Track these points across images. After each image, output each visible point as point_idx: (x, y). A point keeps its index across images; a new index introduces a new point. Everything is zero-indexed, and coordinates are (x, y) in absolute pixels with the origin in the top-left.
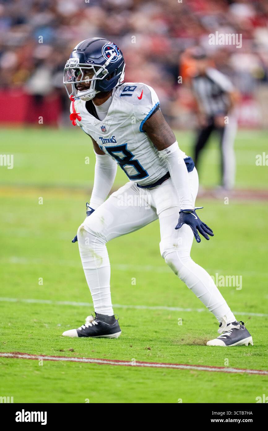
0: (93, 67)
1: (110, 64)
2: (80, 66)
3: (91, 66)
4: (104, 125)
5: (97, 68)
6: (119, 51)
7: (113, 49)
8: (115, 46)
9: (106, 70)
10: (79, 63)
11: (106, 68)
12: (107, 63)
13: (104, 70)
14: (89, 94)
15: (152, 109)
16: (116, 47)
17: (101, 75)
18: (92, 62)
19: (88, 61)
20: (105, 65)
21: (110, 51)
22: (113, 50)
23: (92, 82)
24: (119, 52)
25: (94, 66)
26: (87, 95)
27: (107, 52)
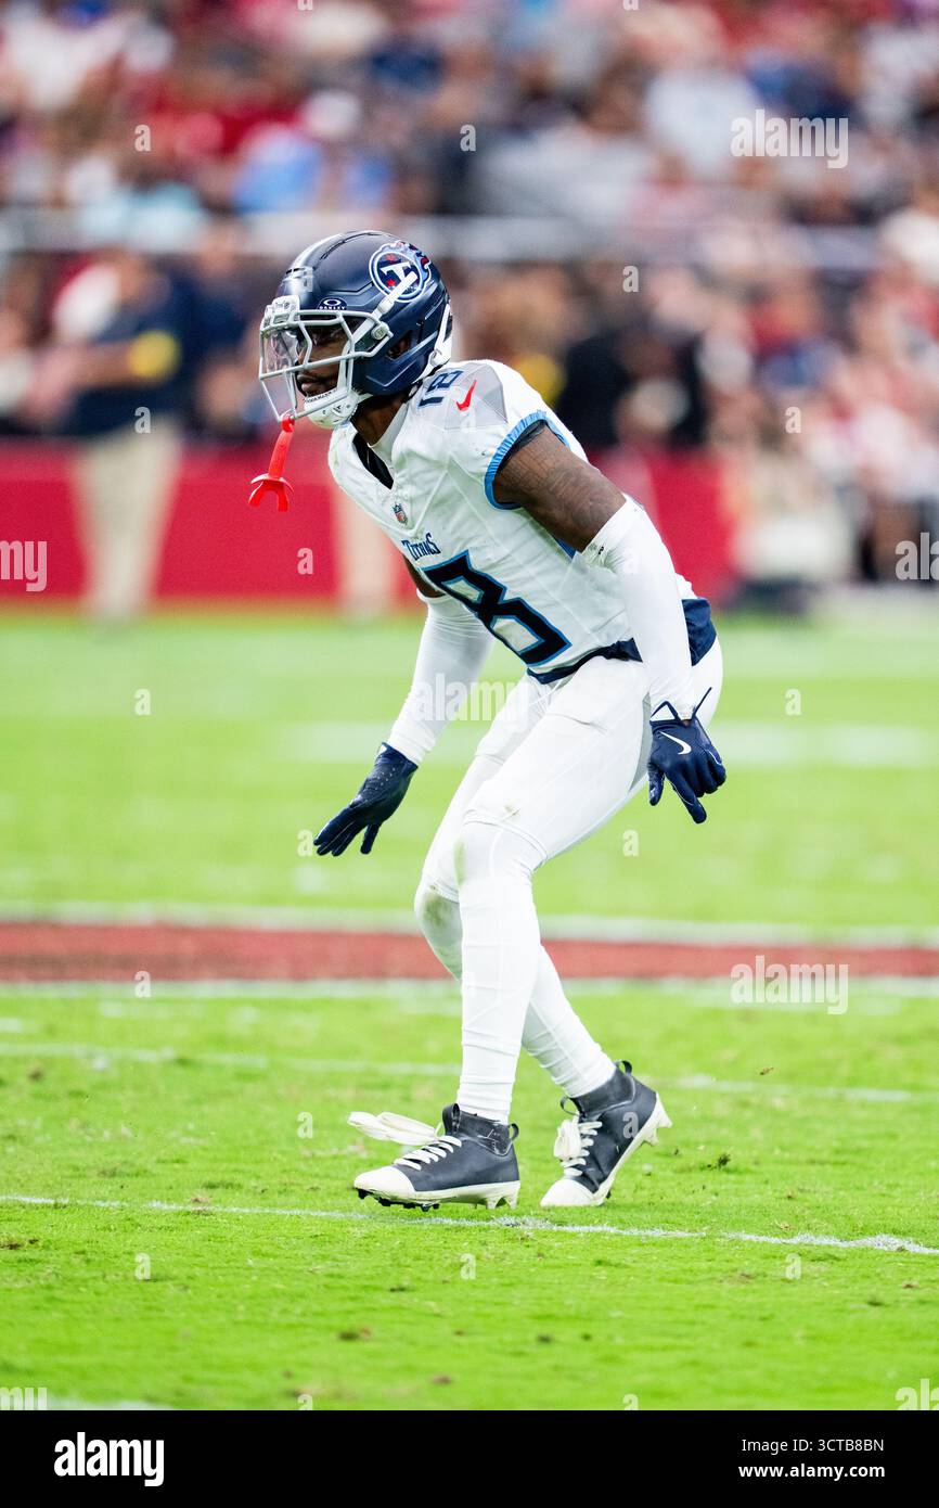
0: (340, 319)
1: (397, 308)
2: (304, 317)
3: (334, 317)
4: (398, 502)
5: (354, 322)
6: (426, 266)
7: (406, 260)
8: (414, 252)
9: (385, 326)
10: (298, 310)
11: (384, 318)
12: (387, 305)
13: (376, 325)
14: (337, 404)
15: (509, 435)
16: (419, 255)
17: (369, 341)
18: (339, 303)
19: (326, 302)
20: (381, 310)
21: (398, 269)
22: (408, 265)
23: (343, 365)
24: (426, 271)
25: (344, 317)
26: (332, 406)
27: (385, 270)
